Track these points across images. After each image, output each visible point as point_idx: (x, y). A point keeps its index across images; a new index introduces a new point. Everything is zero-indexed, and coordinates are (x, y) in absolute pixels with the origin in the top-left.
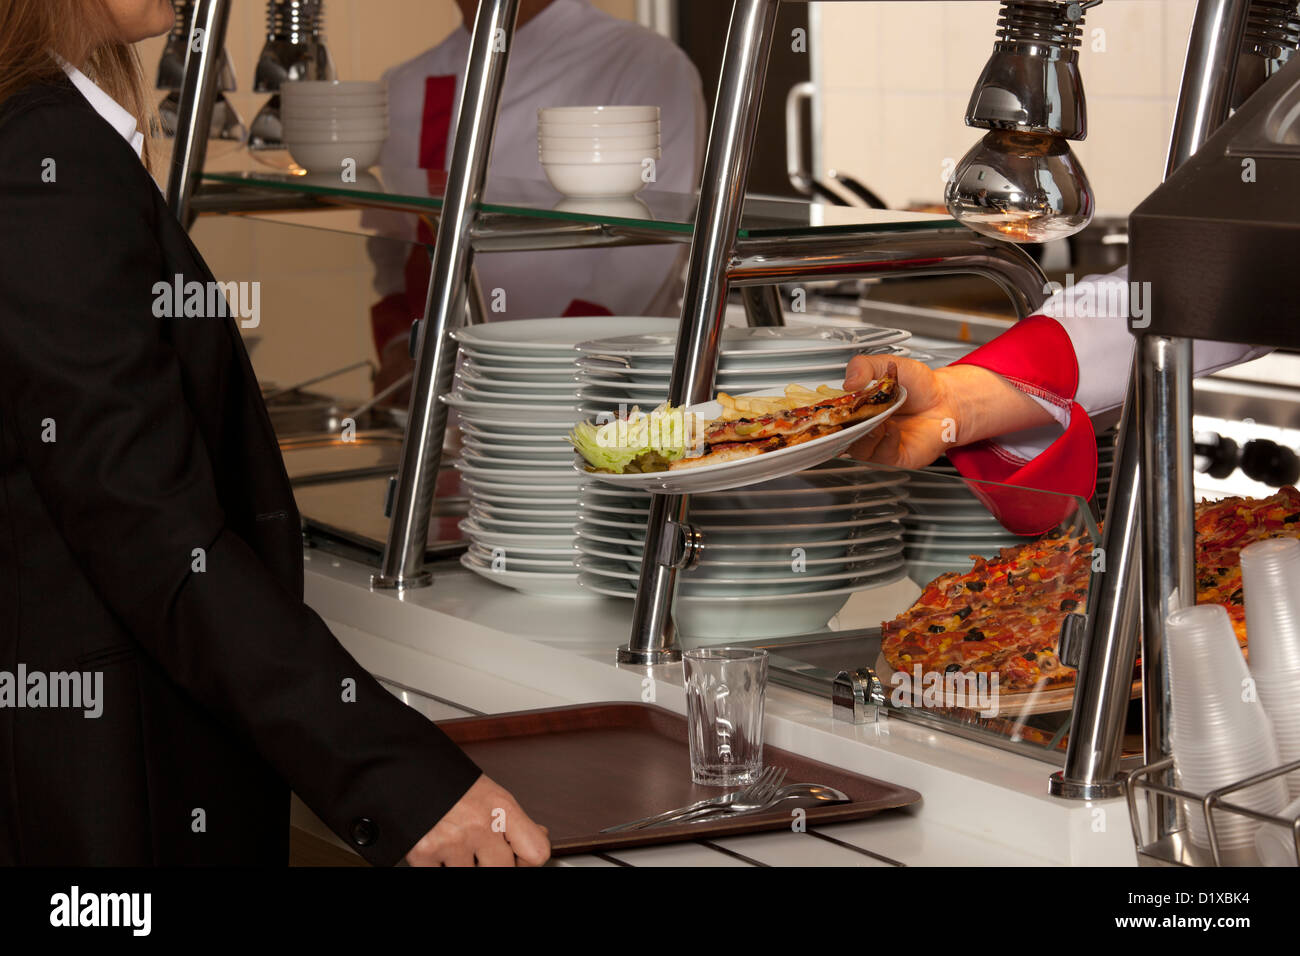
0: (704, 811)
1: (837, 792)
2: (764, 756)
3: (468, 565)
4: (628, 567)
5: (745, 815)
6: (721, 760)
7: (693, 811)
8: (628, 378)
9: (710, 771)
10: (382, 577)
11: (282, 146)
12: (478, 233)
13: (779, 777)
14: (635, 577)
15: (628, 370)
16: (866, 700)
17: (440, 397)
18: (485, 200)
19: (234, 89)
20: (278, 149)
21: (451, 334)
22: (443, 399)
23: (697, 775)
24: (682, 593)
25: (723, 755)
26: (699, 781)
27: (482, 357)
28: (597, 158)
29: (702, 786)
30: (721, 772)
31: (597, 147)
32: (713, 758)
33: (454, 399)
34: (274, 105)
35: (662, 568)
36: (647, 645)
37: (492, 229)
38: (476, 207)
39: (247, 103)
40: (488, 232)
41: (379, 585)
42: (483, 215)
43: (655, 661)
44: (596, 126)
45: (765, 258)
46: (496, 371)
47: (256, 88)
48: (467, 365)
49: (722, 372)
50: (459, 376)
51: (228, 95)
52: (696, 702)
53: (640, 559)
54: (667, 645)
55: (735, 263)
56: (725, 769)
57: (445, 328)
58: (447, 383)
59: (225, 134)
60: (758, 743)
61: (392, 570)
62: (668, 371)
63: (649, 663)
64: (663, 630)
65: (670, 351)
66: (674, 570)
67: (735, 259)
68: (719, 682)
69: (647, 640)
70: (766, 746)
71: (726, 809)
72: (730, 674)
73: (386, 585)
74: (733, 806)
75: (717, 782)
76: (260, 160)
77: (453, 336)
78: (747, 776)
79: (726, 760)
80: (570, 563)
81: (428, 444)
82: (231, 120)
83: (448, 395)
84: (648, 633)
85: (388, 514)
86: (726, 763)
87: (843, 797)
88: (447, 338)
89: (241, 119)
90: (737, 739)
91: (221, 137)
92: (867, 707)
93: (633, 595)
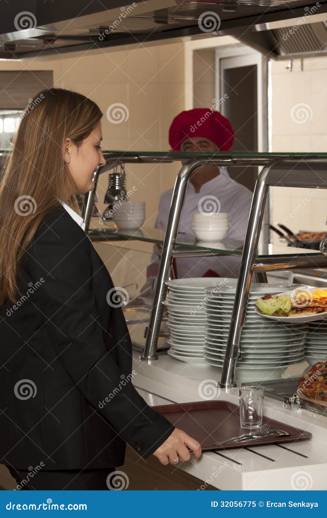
0: (244, 438)
1: (285, 432)
2: (263, 419)
3: (170, 354)
4: (220, 357)
5: (258, 439)
6: (249, 421)
7: (241, 438)
8: (221, 300)
9: (246, 424)
10: (143, 357)
11: (112, 220)
12: (174, 252)
13: (268, 427)
14: (223, 361)
15: (221, 297)
16: (295, 403)
17: (162, 302)
18: (176, 242)
19: (97, 202)
20: (111, 221)
21: (166, 283)
22: (163, 303)
23: (242, 426)
24: (237, 366)
25: (250, 419)
26: (243, 427)
27: (176, 291)
28: (211, 229)
29: (244, 429)
30: (250, 425)
31: (211, 226)
32: (247, 420)
33: (166, 303)
34: (111, 207)
35: (231, 359)
36: (226, 382)
37: (179, 251)
38: (174, 244)
39: (101, 206)
40: (177, 252)
41: (143, 359)
42: (176, 246)
43: (228, 387)
44: (211, 219)
45: (263, 264)
46: (180, 295)
47: (105, 202)
48: (170, 293)
49: (250, 298)
50: (168, 296)
51: (95, 203)
52: (242, 402)
53: (224, 355)
54: (232, 382)
55: (254, 266)
56: (251, 423)
57: (164, 280)
58: (164, 298)
59: (94, 215)
60: (261, 415)
61: (146, 354)
62: (234, 298)
63: (227, 388)
64: (231, 377)
65: (234, 291)
66: (235, 360)
67: (255, 264)
68: (249, 397)
69: (226, 381)
70: (263, 416)
71: (251, 437)
72: (252, 394)
73: (145, 359)
74: (253, 436)
75: (248, 428)
76: (106, 224)
77: (166, 284)
78: (258, 426)
79: (251, 421)
80: (202, 354)
81: (159, 312)
82: (96, 211)
83: (164, 302)
84: (226, 379)
85: (145, 337)
86: (251, 422)
87: (287, 434)
88: (164, 284)
89: (99, 211)
90: (255, 414)
91: (93, 216)
92: (296, 405)
93: (222, 366)
